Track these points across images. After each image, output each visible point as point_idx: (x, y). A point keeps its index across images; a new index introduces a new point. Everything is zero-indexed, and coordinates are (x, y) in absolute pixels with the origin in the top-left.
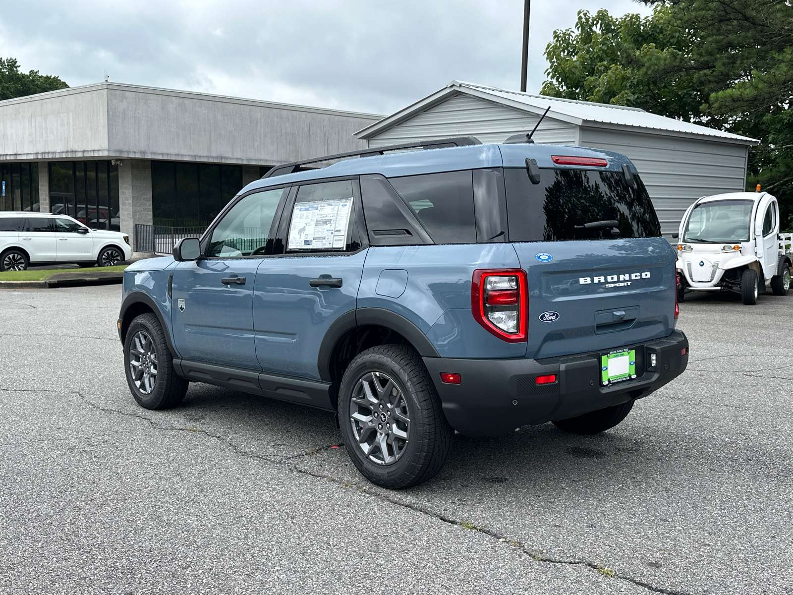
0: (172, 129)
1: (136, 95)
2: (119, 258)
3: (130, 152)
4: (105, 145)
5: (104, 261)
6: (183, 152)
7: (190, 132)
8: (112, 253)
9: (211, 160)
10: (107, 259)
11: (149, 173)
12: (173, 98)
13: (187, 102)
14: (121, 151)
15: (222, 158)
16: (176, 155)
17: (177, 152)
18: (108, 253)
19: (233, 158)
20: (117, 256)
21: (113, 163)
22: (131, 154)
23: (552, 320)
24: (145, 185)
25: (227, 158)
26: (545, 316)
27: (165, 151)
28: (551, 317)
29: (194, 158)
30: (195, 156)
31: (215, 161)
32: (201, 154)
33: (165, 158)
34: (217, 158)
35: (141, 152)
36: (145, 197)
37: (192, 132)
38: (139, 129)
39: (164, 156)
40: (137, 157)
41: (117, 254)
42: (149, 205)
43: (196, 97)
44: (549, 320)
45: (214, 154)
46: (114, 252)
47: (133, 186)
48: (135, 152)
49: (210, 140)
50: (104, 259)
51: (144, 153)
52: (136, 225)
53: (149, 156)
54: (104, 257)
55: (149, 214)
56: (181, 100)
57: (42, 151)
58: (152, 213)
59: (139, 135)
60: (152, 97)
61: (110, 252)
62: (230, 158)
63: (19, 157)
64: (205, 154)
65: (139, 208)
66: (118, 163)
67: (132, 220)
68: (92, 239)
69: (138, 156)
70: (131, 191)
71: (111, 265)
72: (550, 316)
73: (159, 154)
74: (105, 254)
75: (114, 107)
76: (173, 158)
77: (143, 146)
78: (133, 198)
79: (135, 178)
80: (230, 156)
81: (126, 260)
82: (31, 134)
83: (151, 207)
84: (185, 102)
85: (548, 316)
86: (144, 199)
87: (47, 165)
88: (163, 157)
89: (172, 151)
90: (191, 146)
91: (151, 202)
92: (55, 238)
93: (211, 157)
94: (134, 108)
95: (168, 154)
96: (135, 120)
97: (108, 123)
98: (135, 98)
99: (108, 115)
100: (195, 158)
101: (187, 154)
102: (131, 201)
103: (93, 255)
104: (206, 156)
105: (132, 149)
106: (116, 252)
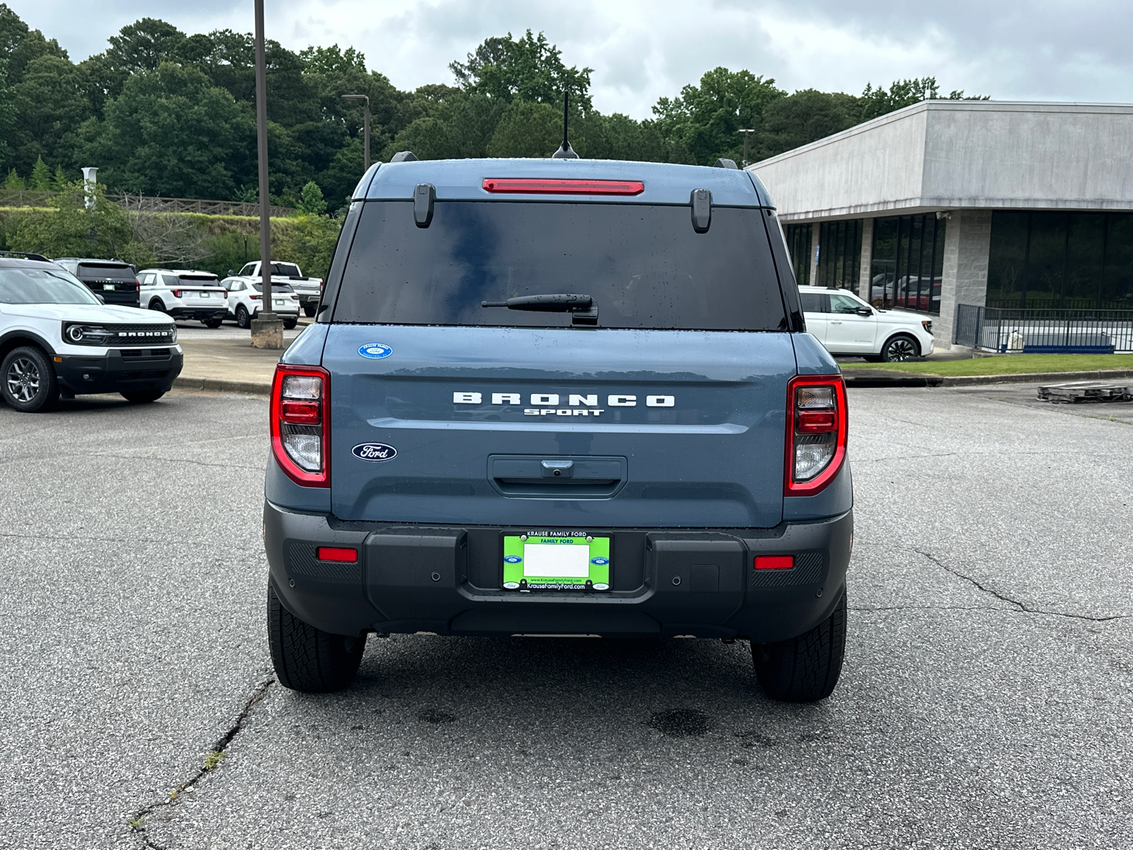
0: (1024, 162)
1: (970, 116)
2: (912, 352)
3: (953, 199)
4: (918, 191)
5: (890, 355)
6: (1038, 194)
7: (1052, 164)
8: (903, 344)
9: (1083, 206)
10: (895, 352)
11: (987, 229)
12: (1030, 115)
13: (1051, 118)
14: (939, 199)
15: (1102, 203)
16: (1025, 200)
17: (1027, 195)
18: (896, 344)
19: (1122, 202)
20: (910, 349)
21: (938, 216)
22: (955, 201)
23: (378, 457)
24: (979, 247)
25: (1112, 201)
26: (364, 449)
27: (1008, 195)
28: (377, 453)
29: (1054, 203)
30: (1057, 201)
31: (1091, 207)
32: (1067, 197)
33: (1008, 205)
34: (1093, 202)
35: (970, 199)
36: (978, 264)
37: (1055, 164)
38: (970, 164)
39: (1006, 202)
40: (963, 205)
41: (909, 346)
42: (983, 276)
43: (1068, 109)
44: (373, 458)
45: (1089, 196)
46: (906, 343)
47: (960, 249)
48: (960, 199)
49: (1085, 174)
50: (890, 352)
51: (975, 199)
52: (959, 305)
53: (982, 204)
54: (890, 349)
55: (981, 290)
56: (1042, 117)
57: (856, 203)
58: (985, 288)
59: (969, 174)
60: (996, 115)
61: (900, 343)
62: (1118, 202)
63: (834, 213)
64: (1075, 196)
65: (966, 281)
66: (946, 215)
67: (954, 298)
68: (875, 324)
69: (965, 204)
70: (957, 255)
71: (899, 361)
72: (375, 450)
73: (998, 200)
74: (893, 345)
75: (935, 135)
76: (1021, 205)
77: (974, 189)
78: (960, 266)
79: (965, 236)
80: (1118, 197)
81: (922, 354)
82: (846, 182)
83: (986, 279)
84: (1048, 119)
85: (369, 451)
86: (976, 267)
87: (872, 222)
88: (1003, 204)
89: (1019, 194)
90: (1051, 186)
91: (986, 272)
92: (825, 322)
93: (1084, 201)
94: (965, 135)
95: (1012, 200)
96: (966, 152)
97: (925, 160)
98: (969, 120)
99: (925, 148)
100: (1057, 204)
101: (1045, 198)
102: (955, 271)
103: (876, 346)
104: (1075, 201)
105: (957, 195)
106: (909, 342)
